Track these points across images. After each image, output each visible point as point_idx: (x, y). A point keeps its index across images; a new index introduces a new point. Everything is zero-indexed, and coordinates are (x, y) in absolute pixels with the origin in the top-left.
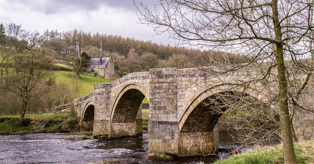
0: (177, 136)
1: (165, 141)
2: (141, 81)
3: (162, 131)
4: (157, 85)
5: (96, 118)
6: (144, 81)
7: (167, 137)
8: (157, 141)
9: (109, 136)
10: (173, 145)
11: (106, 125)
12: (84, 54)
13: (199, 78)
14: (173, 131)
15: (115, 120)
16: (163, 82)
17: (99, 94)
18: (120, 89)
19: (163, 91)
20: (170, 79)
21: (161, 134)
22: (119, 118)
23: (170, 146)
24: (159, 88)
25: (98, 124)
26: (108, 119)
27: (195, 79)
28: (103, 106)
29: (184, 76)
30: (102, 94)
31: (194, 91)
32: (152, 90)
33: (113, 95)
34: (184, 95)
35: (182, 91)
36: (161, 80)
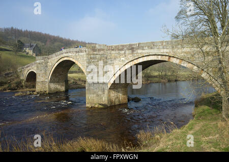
0: (106, 92)
1: (98, 95)
2: (74, 55)
3: (96, 89)
4: (92, 56)
5: (37, 80)
6: (77, 54)
7: (100, 93)
8: (92, 95)
9: (47, 92)
10: (104, 99)
11: (45, 84)
12: (19, 41)
13: (127, 51)
14: (104, 88)
15: (52, 81)
16: (96, 54)
17: (39, 64)
18: (56, 61)
19: (96, 60)
20: (102, 52)
21: (95, 90)
22: (54, 80)
23: (102, 98)
24: (93, 58)
25: (39, 84)
26: (46, 80)
27: (123, 52)
28: (43, 72)
29: (113, 50)
30: (42, 63)
31: (123, 60)
32: (89, 60)
33: (50, 64)
34: (113, 63)
35: (111, 61)
36: (95, 53)
